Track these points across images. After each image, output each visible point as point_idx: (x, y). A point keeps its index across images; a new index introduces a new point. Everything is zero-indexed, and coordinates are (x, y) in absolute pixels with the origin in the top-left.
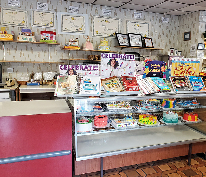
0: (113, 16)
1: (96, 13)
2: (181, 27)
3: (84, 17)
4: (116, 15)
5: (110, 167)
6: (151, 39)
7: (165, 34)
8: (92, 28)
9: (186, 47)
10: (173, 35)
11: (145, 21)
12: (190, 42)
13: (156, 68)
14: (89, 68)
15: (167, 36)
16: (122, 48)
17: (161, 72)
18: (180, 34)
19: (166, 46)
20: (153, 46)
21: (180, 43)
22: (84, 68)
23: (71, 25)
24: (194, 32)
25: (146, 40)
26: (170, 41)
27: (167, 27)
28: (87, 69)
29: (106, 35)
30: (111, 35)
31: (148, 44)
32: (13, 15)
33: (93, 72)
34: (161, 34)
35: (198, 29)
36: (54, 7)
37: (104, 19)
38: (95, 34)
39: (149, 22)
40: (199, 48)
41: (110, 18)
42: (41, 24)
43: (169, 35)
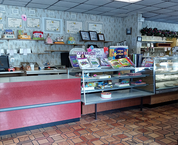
0: (78, 19)
1: (67, 17)
2: (124, 25)
3: (60, 21)
4: (80, 19)
5: (100, 110)
6: (103, 34)
7: (113, 31)
8: (65, 28)
9: (129, 40)
10: (118, 31)
11: (99, 22)
12: (132, 36)
13: (121, 52)
14: (91, 53)
15: (115, 33)
16: (85, 42)
17: (124, 55)
18: (123, 31)
19: (114, 39)
20: (104, 40)
21: (123, 37)
22: (89, 54)
23: (51, 26)
24: (134, 29)
25: (99, 35)
26: (116, 36)
27: (114, 26)
28: (91, 54)
29: (75, 33)
30: (78, 33)
31: (101, 38)
32: (14, 21)
33: (93, 56)
34: (111, 31)
35: (137, 27)
36: (40, 14)
37: (73, 22)
38: (67, 32)
39: (102, 23)
40: (138, 40)
41: (76, 20)
42: (32, 27)
43: (116, 31)
